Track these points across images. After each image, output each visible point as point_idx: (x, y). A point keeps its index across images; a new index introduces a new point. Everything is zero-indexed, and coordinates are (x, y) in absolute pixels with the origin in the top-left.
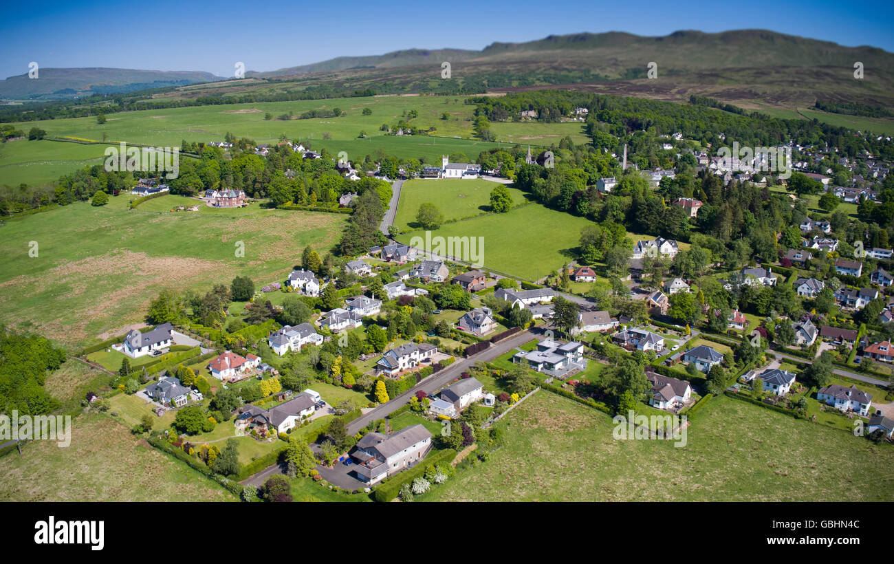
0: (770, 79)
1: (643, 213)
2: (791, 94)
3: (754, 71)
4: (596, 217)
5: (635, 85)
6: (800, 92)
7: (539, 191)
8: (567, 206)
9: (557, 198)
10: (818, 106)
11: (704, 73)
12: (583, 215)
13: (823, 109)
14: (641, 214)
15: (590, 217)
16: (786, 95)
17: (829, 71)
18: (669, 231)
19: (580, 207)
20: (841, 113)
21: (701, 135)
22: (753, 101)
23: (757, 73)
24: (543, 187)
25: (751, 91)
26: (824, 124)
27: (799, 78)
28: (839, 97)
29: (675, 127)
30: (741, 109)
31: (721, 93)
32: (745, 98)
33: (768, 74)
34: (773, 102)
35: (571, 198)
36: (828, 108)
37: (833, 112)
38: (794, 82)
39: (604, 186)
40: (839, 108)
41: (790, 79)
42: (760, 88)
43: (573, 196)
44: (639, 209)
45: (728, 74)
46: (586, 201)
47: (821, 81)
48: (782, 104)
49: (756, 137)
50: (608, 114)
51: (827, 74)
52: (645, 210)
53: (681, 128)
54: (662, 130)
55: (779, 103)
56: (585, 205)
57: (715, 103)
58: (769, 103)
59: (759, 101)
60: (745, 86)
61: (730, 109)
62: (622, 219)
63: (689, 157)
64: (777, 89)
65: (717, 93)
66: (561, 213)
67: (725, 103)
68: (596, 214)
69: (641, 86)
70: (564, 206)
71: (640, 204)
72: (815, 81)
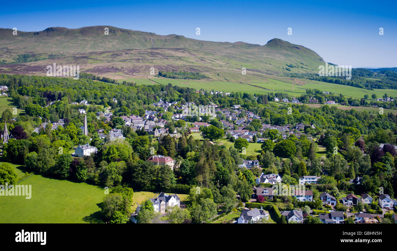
0: (122, 58)
1: (139, 174)
2: (140, 68)
3: (111, 54)
4: (96, 181)
5: (30, 67)
6: (145, 66)
7: (35, 164)
8: (66, 175)
9: (54, 168)
10: (160, 74)
11: (77, 56)
12: (83, 181)
13: (164, 76)
14: (137, 175)
15: (90, 181)
16: (137, 69)
17: (158, 51)
18: (163, 186)
19: (80, 174)
20: (176, 78)
21: (100, 101)
22: (117, 73)
23: (113, 55)
24: (39, 160)
25: (113, 67)
26: (176, 86)
27: (141, 56)
28: (171, 68)
29: (80, 96)
30: (114, 80)
31: (93, 69)
32: (111, 72)
33: (121, 55)
34: (131, 73)
35: (69, 168)
36: (168, 75)
37: (171, 78)
38: (139, 59)
39: (82, 152)
40: (174, 75)
41: (136, 58)
42: (119, 65)
43: (71, 165)
44: (136, 171)
45: (93, 56)
46: (85, 169)
47: (156, 58)
48: (136, 74)
49: (139, 99)
50: (26, 89)
51: (157, 53)
52: (141, 172)
53: (85, 96)
54: (71, 99)
55: (134, 74)
56: (84, 172)
57: (94, 77)
58: (128, 74)
59: (120, 73)
60: (108, 64)
61: (105, 80)
62: (120, 180)
63: (120, 120)
64: (130, 65)
65: (91, 70)
66: (61, 181)
67: (102, 76)
68: (96, 179)
69: (34, 67)
70: (64, 174)
71: (136, 167)
72: (153, 58)
